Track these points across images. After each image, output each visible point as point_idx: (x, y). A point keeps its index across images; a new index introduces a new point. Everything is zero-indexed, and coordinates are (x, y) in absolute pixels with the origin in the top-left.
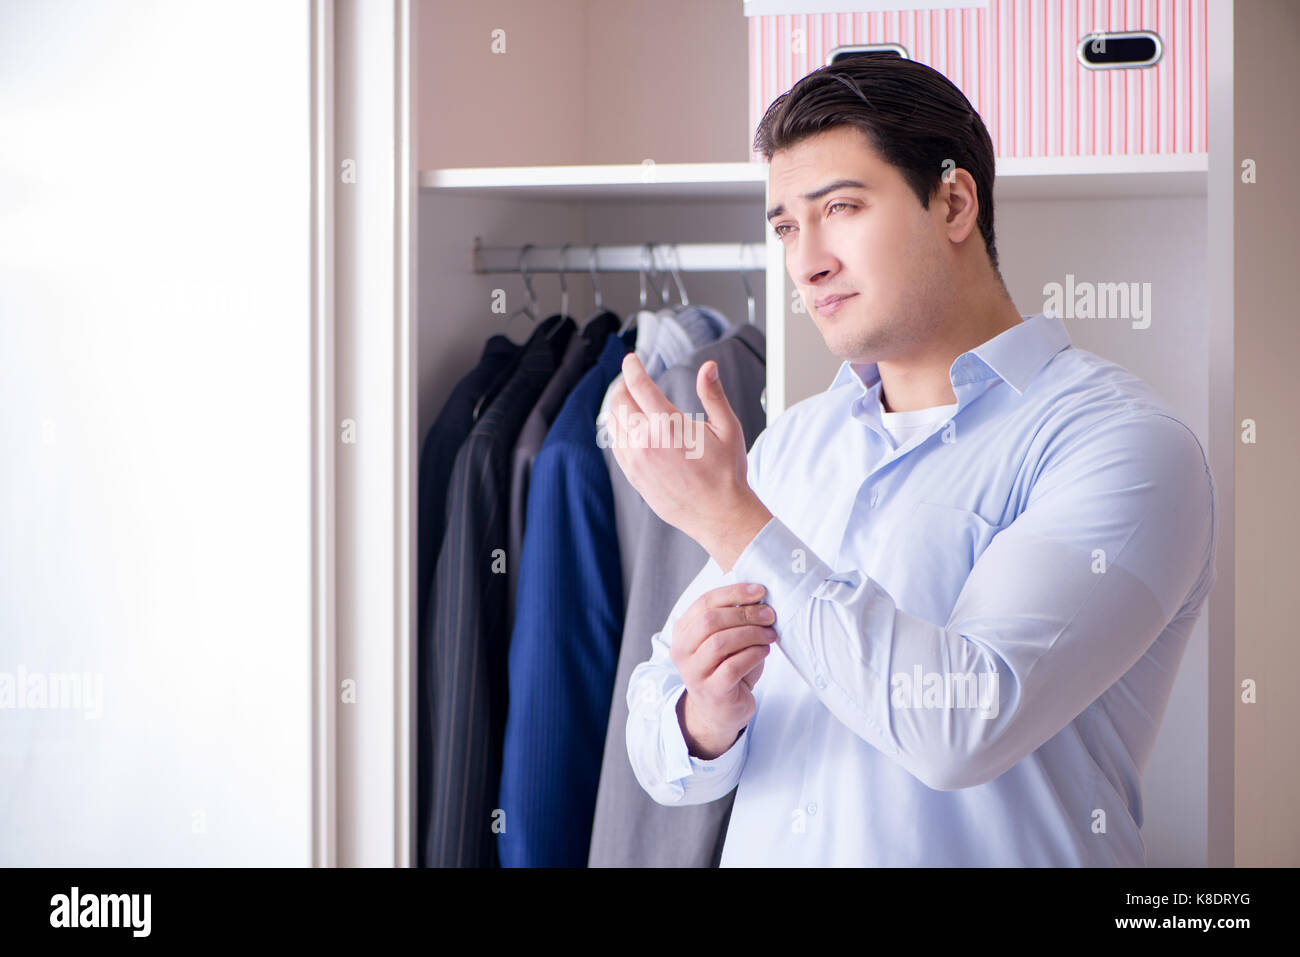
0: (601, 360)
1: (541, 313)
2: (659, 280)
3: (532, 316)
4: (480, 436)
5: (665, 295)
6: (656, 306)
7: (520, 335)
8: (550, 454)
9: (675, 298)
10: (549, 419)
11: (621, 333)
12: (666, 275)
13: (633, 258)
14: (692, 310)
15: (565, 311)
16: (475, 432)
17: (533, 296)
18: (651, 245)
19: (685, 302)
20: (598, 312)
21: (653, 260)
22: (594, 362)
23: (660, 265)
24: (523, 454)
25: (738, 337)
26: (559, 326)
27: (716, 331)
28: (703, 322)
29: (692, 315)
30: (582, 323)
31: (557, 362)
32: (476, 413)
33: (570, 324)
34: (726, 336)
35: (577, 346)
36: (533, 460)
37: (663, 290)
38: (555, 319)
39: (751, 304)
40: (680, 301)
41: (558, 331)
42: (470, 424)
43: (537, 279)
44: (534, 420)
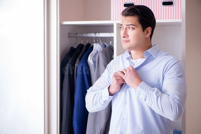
0: (88, 51)
1: (78, 43)
2: (97, 38)
3: (77, 44)
4: (70, 62)
5: (98, 41)
6: (96, 42)
7: (75, 47)
8: (81, 65)
9: (99, 41)
10: (80, 60)
11: (91, 46)
12: (98, 38)
13: (93, 35)
14: (101, 43)
15: (82, 43)
16: (69, 62)
17: (77, 41)
18: (95, 33)
19: (101, 42)
20: (87, 43)
21: (96, 35)
22: (87, 51)
23: (97, 36)
24: (76, 65)
25: (109, 47)
26: (81, 45)
27: (105, 46)
28: (103, 45)
29: (101, 44)
30: (85, 45)
31: (81, 51)
32: (69, 59)
33: (83, 45)
34: (107, 47)
35: (84, 48)
36: (78, 66)
37: (97, 40)
38: (81, 44)
39: (111, 42)
40: (100, 41)
41: (81, 46)
42: (68, 61)
43: (78, 38)
44: (78, 60)
